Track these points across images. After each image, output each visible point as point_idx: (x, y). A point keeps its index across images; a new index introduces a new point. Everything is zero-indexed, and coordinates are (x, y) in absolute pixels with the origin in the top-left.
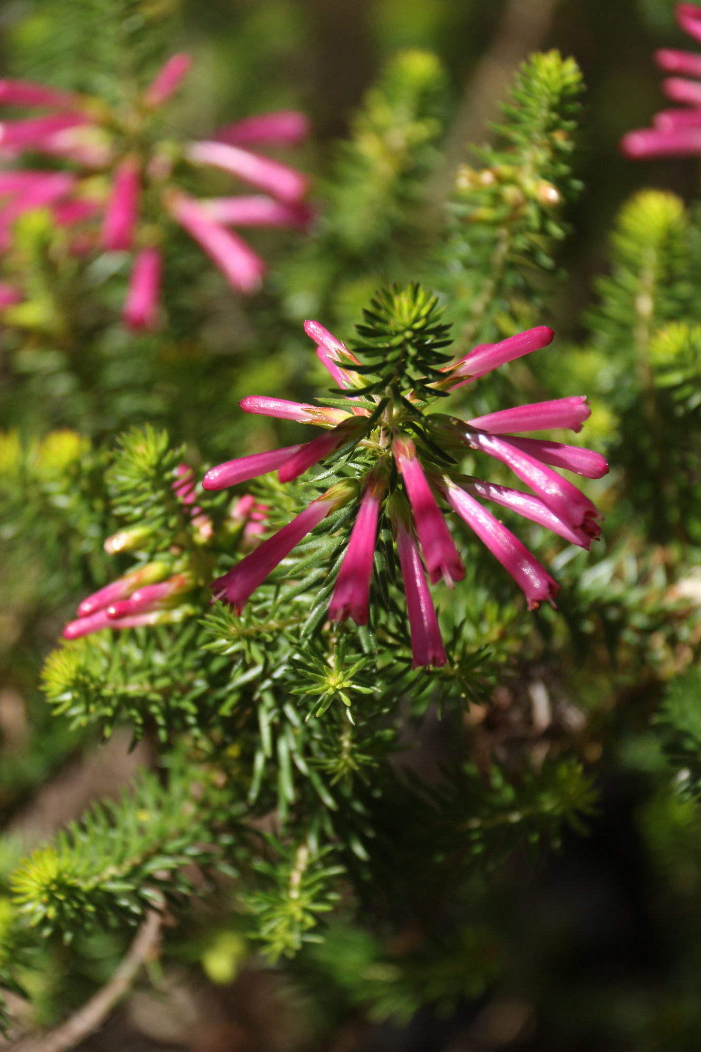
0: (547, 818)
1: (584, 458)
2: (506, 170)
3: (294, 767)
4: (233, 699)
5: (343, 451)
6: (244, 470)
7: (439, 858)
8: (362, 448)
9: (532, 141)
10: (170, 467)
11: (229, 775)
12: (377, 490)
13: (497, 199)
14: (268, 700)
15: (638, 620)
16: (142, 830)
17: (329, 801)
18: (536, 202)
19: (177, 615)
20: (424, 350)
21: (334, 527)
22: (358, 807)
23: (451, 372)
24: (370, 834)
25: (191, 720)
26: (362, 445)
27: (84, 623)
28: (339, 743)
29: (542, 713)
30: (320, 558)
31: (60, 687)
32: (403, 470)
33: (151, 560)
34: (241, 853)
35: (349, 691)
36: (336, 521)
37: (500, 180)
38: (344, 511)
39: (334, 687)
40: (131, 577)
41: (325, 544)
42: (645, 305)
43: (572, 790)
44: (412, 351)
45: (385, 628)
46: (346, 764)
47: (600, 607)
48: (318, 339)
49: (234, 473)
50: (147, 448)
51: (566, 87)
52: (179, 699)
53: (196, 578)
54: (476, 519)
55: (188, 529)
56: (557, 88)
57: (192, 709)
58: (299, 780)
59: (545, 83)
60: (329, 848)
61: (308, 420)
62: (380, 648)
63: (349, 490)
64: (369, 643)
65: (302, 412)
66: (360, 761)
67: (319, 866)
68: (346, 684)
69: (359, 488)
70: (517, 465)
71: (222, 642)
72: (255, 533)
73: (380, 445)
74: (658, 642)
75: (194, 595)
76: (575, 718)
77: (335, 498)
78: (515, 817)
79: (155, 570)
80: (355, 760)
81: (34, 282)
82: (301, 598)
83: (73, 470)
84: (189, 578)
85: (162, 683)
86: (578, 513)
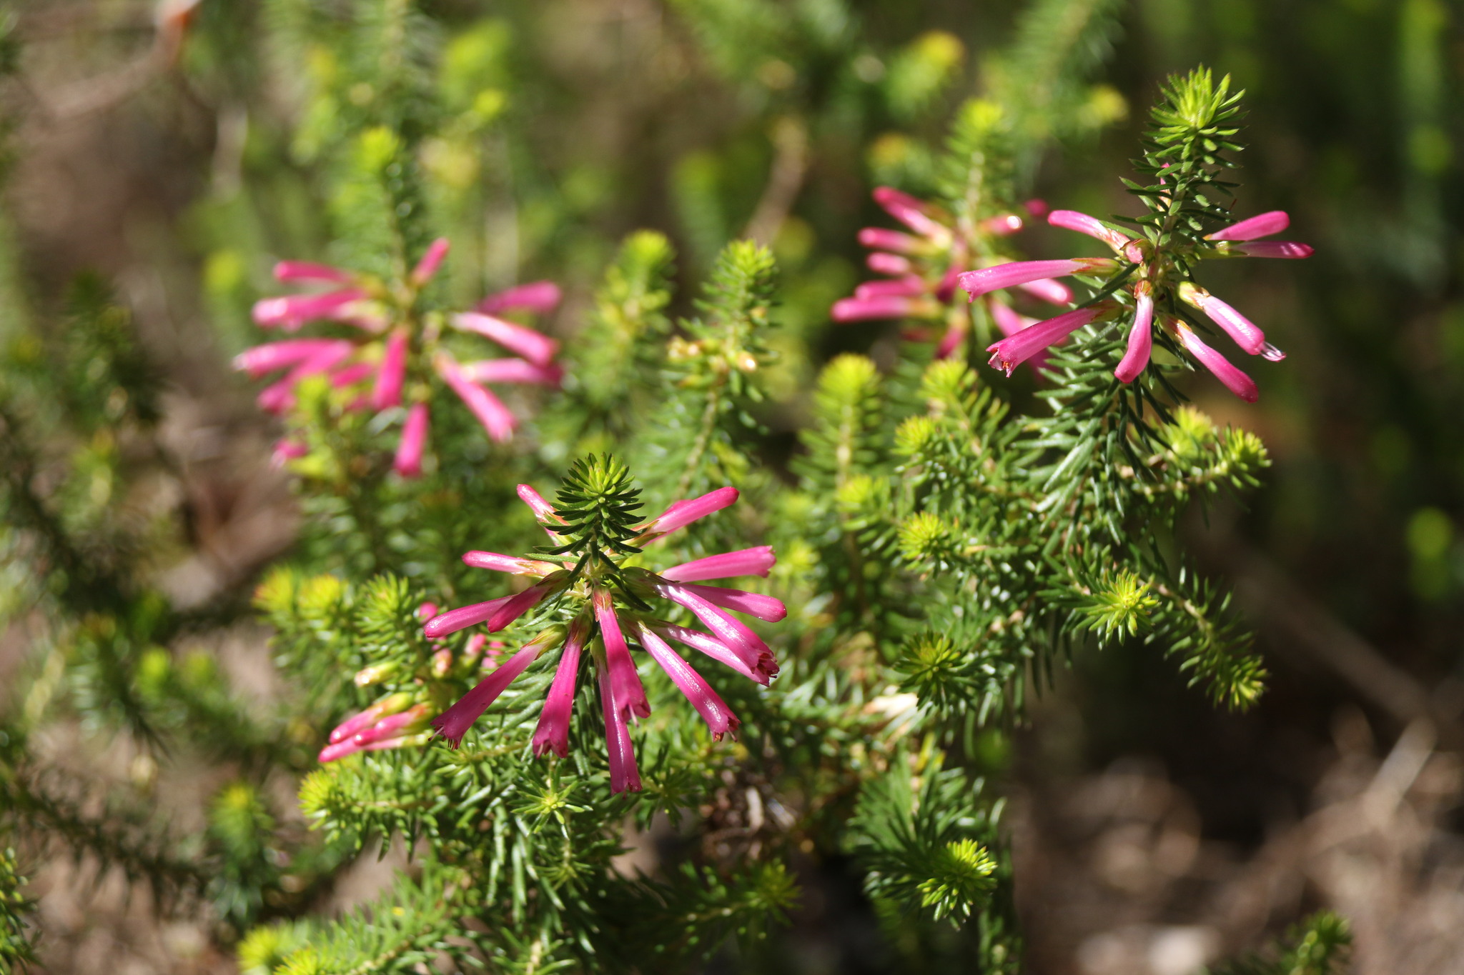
0: (756, 912)
1: (764, 605)
2: (710, 342)
3: (526, 874)
4: (470, 814)
5: (550, 601)
6: (461, 619)
7: (660, 948)
8: (568, 597)
9: (733, 319)
10: (410, 610)
11: (473, 878)
12: (580, 636)
13: (705, 368)
14: (501, 814)
15: (837, 734)
16: (397, 926)
17: (557, 902)
18: (737, 370)
19: (422, 739)
20: (617, 513)
21: (545, 667)
22: (584, 905)
23: (645, 530)
24: (596, 929)
25: (435, 832)
26: (568, 595)
27: (336, 749)
28: (561, 853)
29: (756, 816)
30: (537, 692)
31: (315, 805)
32: (599, 618)
33: (397, 691)
34: (487, 945)
35: (562, 810)
36: (547, 661)
37: (705, 351)
38: (555, 652)
39: (550, 807)
40: (379, 707)
41: (541, 680)
42: (844, 454)
43: (774, 888)
44: (605, 515)
45: (598, 752)
46: (567, 872)
47: (800, 723)
48: (529, 501)
49: (452, 622)
50: (389, 594)
51: (761, 271)
52: (423, 814)
53: (435, 707)
54: (665, 661)
55: (428, 664)
56: (753, 272)
57: (433, 822)
58: (530, 884)
59: (742, 268)
60: (560, 942)
61: (521, 572)
62: (594, 769)
63: (557, 634)
64: (583, 766)
65: (516, 566)
66: (579, 869)
67: (551, 958)
68: (561, 805)
69: (566, 632)
70: (702, 613)
71: (452, 767)
72: (489, 667)
73: (585, 594)
74: (857, 750)
75: (434, 722)
76: (785, 817)
77: (544, 642)
78: (727, 912)
79: (398, 700)
80: (575, 868)
81: (315, 437)
82: (525, 725)
83: (334, 609)
84: (428, 707)
85: (407, 799)
86: (755, 656)
